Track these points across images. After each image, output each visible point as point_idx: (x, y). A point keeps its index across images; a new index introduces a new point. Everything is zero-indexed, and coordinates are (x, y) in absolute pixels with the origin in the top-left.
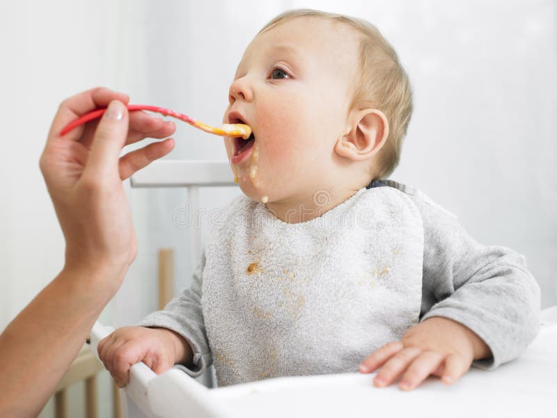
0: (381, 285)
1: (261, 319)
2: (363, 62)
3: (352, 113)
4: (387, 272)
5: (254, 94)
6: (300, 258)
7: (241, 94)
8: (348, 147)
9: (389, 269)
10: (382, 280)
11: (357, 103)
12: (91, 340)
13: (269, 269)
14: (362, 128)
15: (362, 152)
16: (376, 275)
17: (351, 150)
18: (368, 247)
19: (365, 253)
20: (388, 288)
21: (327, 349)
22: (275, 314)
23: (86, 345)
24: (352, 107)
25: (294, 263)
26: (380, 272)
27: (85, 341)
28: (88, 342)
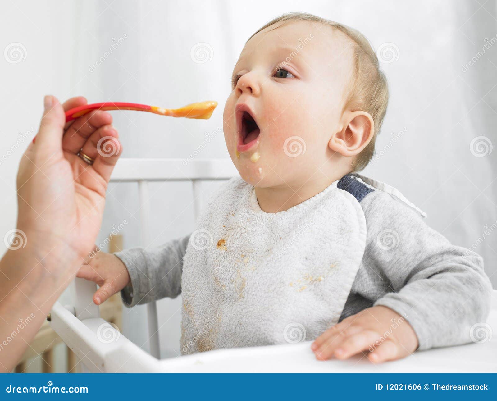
0: (310, 290)
1: (218, 287)
2: (357, 69)
3: (345, 114)
4: (320, 281)
5: (261, 90)
6: (256, 249)
7: (250, 89)
8: (340, 143)
9: (322, 278)
10: (312, 287)
11: (349, 106)
12: (52, 318)
13: (231, 249)
14: (351, 127)
15: (350, 148)
16: (309, 280)
17: (342, 145)
18: (311, 254)
19: (306, 259)
20: (315, 294)
21: (251, 330)
22: (227, 288)
23: (47, 322)
24: (345, 109)
25: (250, 251)
26: (314, 279)
27: (46, 318)
28: (49, 319)
